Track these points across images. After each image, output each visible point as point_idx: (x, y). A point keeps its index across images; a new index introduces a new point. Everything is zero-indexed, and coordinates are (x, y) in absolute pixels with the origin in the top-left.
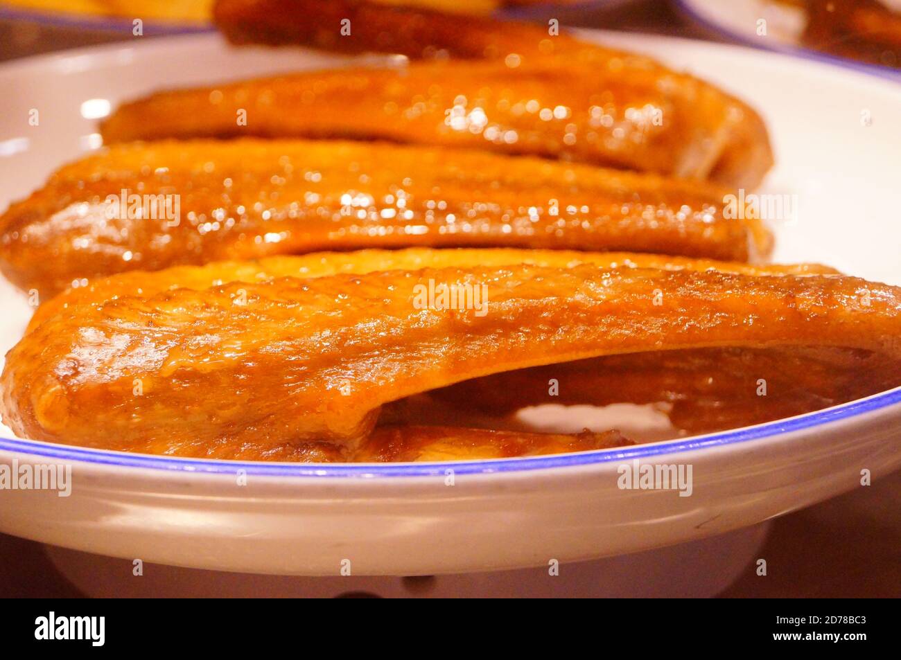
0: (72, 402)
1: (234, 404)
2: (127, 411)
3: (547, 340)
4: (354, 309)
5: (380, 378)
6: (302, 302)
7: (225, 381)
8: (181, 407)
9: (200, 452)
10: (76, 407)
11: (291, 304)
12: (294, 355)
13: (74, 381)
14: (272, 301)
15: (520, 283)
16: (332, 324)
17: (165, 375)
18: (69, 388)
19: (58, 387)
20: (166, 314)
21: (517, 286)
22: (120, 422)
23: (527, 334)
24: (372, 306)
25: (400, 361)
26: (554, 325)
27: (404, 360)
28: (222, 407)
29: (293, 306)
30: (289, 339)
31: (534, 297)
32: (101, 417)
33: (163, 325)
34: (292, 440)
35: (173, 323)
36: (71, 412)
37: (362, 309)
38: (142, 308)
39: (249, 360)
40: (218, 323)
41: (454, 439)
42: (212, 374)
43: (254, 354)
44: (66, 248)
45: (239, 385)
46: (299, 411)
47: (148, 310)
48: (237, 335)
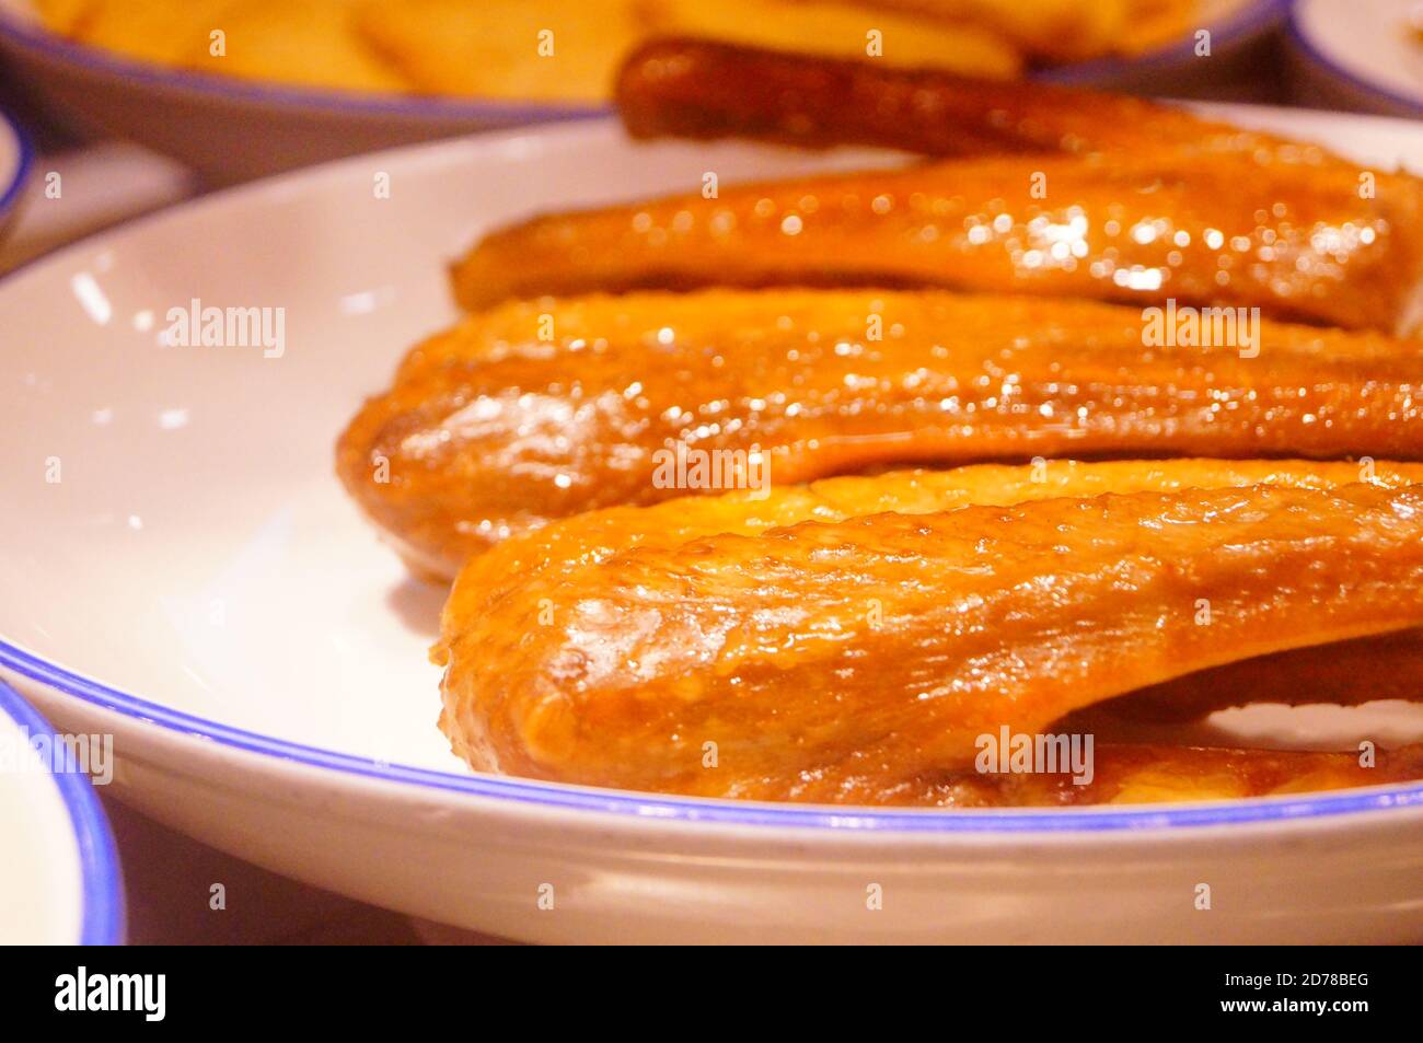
0: (581, 720)
1: (833, 717)
2: (666, 729)
3: (1321, 607)
4: (1008, 563)
5: (1065, 672)
6: (925, 553)
7: (818, 680)
8: (749, 722)
9: (777, 794)
10: (587, 727)
11: (908, 556)
12: (924, 638)
13: (581, 685)
14: (875, 553)
15: (1263, 515)
16: (982, 586)
17: (723, 672)
18: (576, 696)
19: (557, 695)
20: (711, 576)
21: (1261, 522)
22: (655, 749)
23: (1288, 597)
24: (1038, 557)
25: (1094, 644)
26: (1331, 582)
27: (1101, 641)
28: (813, 722)
29: (910, 559)
30: (915, 612)
31: (1295, 538)
32: (626, 741)
33: (708, 594)
34: (926, 771)
35: (726, 590)
36: (579, 734)
37: (1024, 562)
38: (669, 565)
39: (853, 647)
40: (796, 589)
41: (1168, 764)
42: (798, 669)
43: (864, 637)
44: (471, 469)
45: (839, 685)
46: (939, 725)
47: (682, 570)
48: (829, 607)
